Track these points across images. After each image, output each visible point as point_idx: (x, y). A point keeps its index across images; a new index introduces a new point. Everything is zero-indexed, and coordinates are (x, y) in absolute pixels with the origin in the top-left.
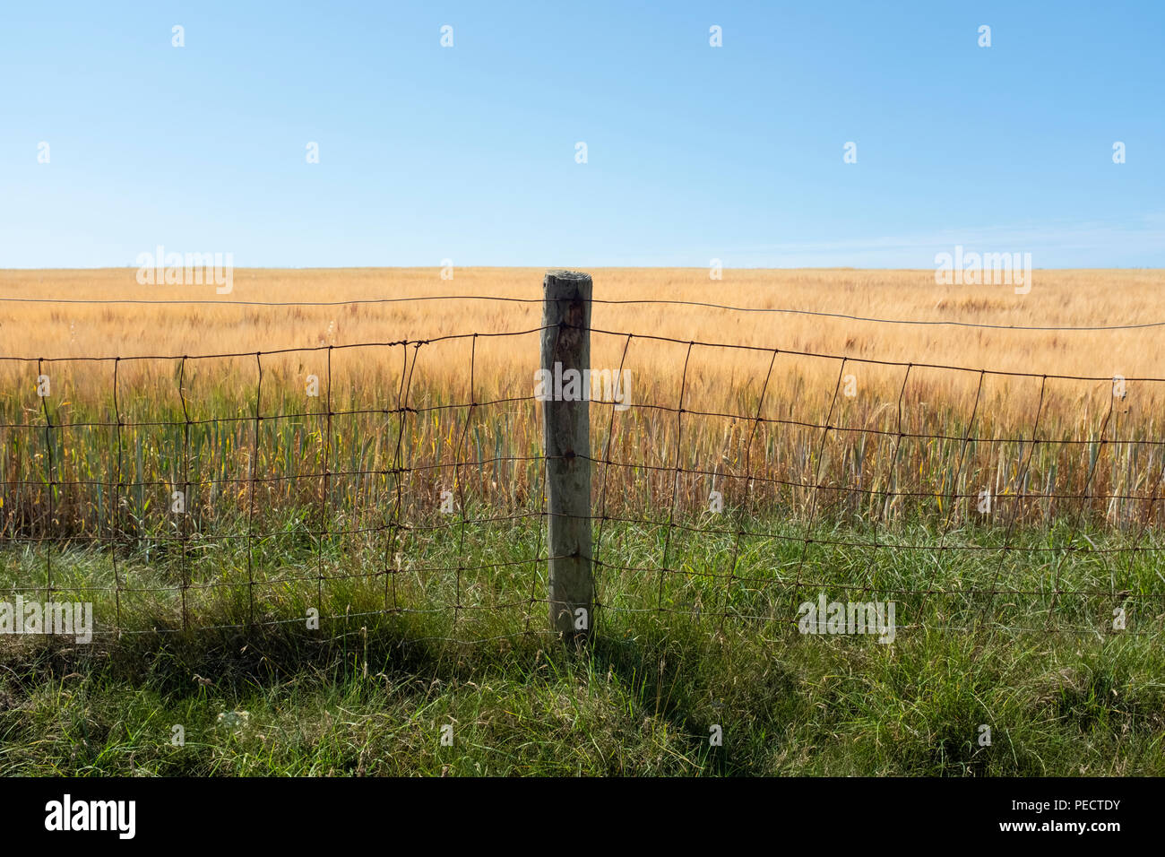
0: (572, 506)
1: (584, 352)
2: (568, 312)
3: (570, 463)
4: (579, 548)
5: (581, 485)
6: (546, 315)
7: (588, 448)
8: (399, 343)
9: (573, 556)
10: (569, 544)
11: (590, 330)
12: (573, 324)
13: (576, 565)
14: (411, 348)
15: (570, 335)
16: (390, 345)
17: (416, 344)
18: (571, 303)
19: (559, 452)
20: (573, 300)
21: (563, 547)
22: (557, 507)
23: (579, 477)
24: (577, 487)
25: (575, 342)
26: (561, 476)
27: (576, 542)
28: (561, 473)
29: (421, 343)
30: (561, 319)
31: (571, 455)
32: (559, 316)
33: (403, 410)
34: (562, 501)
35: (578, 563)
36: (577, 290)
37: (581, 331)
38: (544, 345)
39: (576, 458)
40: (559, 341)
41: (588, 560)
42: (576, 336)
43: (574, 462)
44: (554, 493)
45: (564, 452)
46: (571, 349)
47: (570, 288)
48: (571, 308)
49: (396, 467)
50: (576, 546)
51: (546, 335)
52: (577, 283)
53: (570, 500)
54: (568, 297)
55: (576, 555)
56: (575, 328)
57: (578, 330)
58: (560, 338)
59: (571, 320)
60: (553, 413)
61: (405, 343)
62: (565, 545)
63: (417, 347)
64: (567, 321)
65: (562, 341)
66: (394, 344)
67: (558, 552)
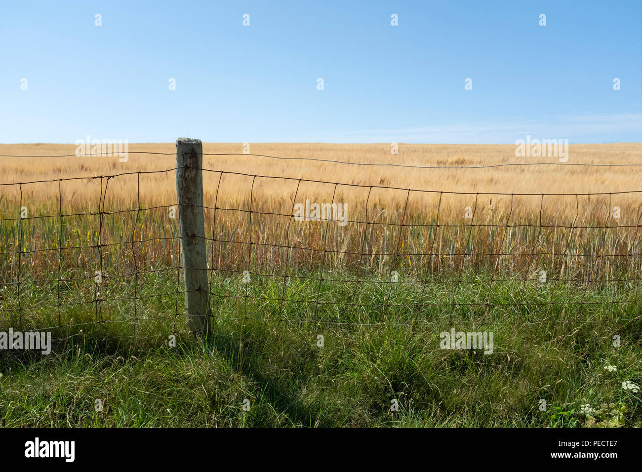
0: (196, 264)
1: (199, 181)
2: (189, 159)
3: (194, 240)
4: (200, 286)
5: (200, 252)
6: (178, 162)
7: (203, 233)
8: (98, 177)
9: (197, 290)
10: (195, 283)
11: (202, 169)
12: (191, 166)
13: (199, 295)
14: (104, 180)
15: (190, 172)
16: (93, 178)
17: (107, 178)
18: (189, 155)
19: (187, 235)
20: (191, 153)
21: (191, 286)
22: (188, 264)
23: (199, 248)
24: (198, 253)
25: (193, 176)
26: (189, 248)
27: (199, 283)
28: (189, 246)
29: (110, 177)
30: (185, 164)
31: (194, 236)
32: (184, 162)
33: (102, 213)
34: (190, 261)
35: (200, 294)
36: (193, 148)
37: (196, 170)
38: (178, 178)
39: (197, 238)
40: (184, 175)
41: (206, 292)
42: (194, 172)
43: (195, 240)
44: (186, 257)
45: (190, 234)
46: (191, 179)
47: (189, 148)
48: (190, 158)
49: (100, 244)
50: (199, 285)
51: (178, 173)
52: (193, 145)
53: (194, 260)
54: (188, 152)
55: (199, 290)
56: (193, 168)
57: (195, 169)
58: (185, 174)
59: (190, 164)
60: (183, 214)
61: (101, 177)
62: (193, 284)
63: (108, 179)
64: (188, 165)
65: (186, 175)
66: (96, 178)
67: (189, 288)
